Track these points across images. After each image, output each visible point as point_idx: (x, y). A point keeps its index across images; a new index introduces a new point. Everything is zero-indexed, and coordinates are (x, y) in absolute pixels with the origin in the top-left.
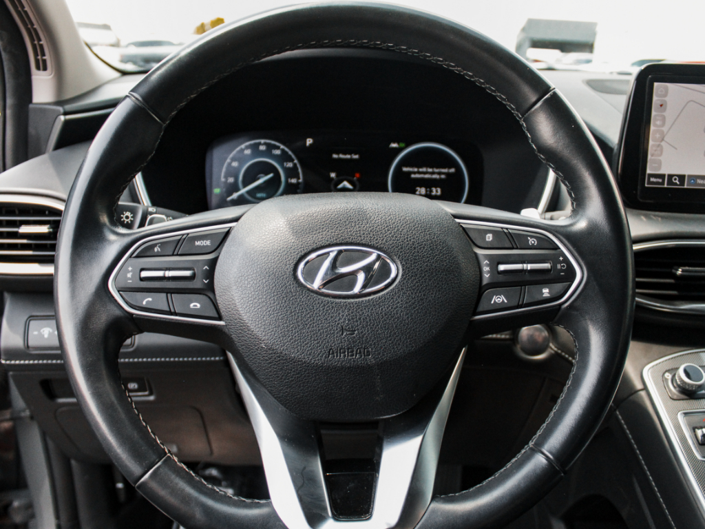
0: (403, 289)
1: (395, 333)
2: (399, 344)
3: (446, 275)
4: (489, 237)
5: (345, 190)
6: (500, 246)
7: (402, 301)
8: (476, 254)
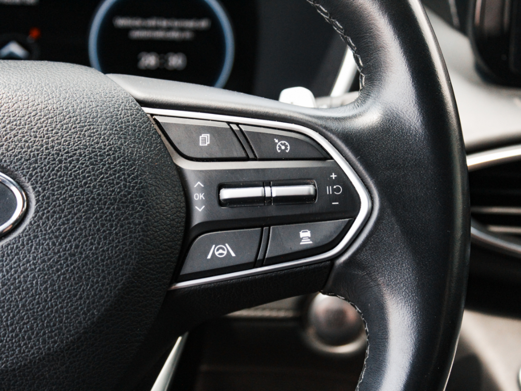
0: (36, 237)
1: (22, 318)
2: (30, 338)
3: (119, 209)
4: (205, 140)
5: (12, 57)
6: (225, 156)
7: (34, 258)
8: (180, 171)
